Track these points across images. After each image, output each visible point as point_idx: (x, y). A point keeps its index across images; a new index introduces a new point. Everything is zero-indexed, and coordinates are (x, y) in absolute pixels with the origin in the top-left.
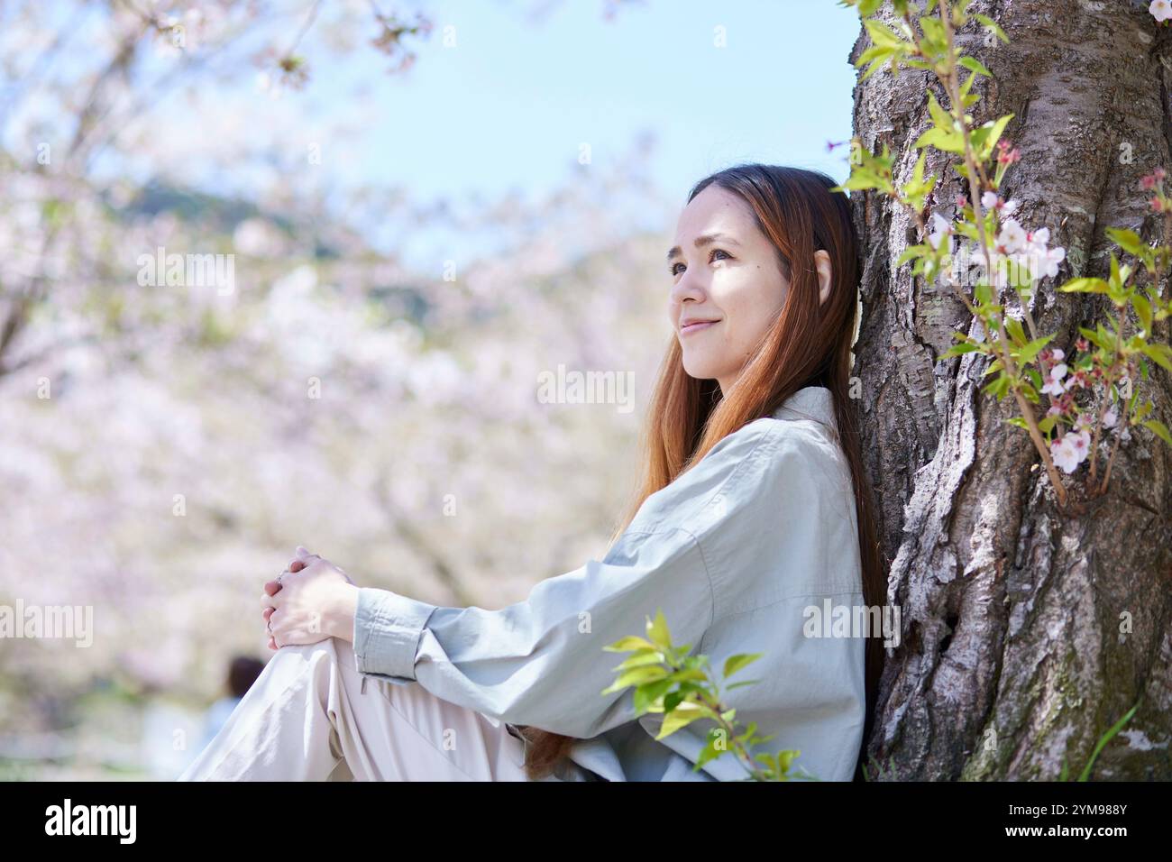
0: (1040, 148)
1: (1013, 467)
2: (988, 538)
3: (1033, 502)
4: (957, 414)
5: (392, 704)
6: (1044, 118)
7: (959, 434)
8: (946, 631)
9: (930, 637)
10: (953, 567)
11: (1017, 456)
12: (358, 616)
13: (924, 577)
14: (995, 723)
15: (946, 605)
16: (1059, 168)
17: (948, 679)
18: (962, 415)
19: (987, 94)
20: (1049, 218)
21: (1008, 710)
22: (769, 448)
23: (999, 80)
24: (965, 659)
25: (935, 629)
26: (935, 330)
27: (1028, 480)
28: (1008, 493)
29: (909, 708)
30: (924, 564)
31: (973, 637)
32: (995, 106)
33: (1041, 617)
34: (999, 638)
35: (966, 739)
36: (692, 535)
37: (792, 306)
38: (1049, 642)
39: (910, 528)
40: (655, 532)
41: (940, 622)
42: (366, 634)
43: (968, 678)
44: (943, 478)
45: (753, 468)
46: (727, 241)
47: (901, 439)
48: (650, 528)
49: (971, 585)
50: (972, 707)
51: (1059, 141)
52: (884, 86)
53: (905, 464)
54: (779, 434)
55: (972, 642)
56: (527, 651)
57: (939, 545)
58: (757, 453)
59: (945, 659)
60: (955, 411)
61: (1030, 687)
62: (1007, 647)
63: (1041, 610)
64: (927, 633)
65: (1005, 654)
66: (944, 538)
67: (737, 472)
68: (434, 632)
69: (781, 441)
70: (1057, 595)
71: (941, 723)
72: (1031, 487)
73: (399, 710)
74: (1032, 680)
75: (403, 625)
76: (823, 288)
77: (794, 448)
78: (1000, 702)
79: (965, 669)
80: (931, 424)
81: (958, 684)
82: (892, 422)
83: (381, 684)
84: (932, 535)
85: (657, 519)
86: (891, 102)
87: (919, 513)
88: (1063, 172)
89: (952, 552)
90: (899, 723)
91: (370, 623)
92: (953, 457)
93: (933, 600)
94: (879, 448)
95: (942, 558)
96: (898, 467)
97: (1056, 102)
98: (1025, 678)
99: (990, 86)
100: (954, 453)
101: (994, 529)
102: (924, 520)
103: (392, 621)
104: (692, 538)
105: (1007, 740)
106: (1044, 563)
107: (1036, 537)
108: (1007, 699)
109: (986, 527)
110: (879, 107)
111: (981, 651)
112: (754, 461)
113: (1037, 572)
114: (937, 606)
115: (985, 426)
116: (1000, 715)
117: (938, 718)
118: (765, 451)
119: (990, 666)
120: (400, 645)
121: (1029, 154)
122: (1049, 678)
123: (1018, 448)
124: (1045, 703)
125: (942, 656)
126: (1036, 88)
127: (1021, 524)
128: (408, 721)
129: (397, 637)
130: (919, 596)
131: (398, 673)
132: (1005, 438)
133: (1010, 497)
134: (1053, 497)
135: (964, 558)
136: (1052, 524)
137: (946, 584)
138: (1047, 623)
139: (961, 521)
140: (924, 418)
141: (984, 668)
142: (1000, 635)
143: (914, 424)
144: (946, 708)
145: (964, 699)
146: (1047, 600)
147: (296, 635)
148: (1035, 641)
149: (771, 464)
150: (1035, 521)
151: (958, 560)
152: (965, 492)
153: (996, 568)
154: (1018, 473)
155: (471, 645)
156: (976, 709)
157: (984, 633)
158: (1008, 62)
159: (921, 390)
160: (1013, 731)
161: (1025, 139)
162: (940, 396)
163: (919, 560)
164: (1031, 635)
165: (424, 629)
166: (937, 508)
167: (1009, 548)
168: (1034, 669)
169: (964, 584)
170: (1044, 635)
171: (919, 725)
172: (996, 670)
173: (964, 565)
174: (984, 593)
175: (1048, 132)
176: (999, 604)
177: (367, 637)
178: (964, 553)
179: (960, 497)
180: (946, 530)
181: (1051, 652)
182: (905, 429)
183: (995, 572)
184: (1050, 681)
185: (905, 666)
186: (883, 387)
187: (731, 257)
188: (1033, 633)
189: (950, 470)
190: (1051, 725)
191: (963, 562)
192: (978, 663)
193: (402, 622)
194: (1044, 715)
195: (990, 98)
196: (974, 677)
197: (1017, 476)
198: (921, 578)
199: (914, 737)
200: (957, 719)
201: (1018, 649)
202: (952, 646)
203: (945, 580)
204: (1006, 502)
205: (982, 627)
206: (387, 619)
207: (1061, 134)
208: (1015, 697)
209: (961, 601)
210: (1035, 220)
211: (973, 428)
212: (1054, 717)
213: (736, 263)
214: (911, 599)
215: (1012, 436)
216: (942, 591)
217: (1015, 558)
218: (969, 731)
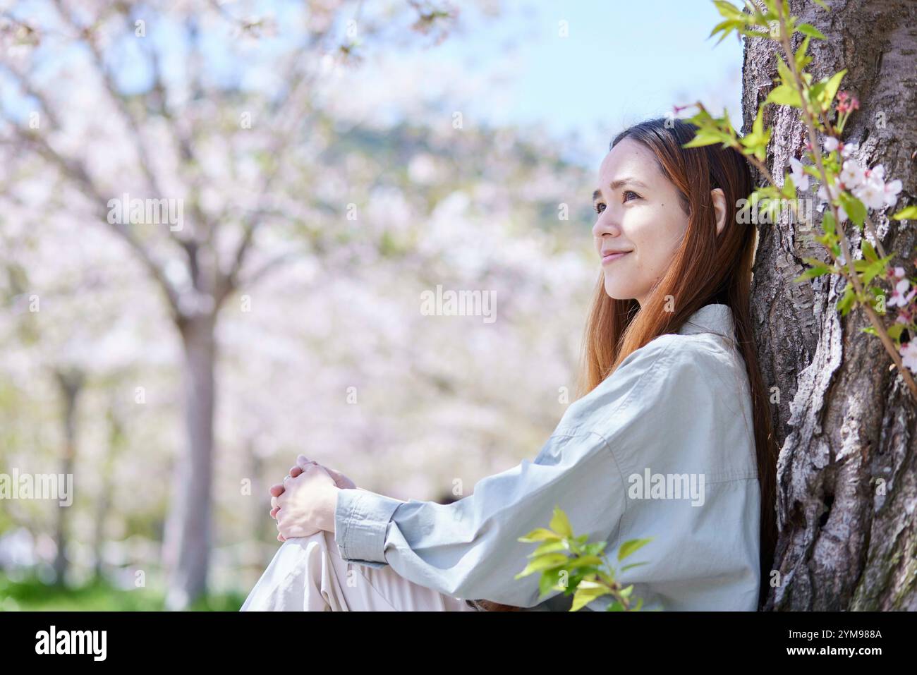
0: (893, 94)
1: (875, 367)
2: (855, 429)
3: (891, 397)
4: (828, 324)
5: (372, 584)
6: (895, 67)
7: (830, 341)
8: (823, 509)
9: (810, 513)
10: (826, 455)
11: (878, 357)
12: (338, 513)
13: (803, 464)
14: (864, 587)
15: (823, 487)
16: (908, 110)
17: (825, 550)
18: (832, 324)
19: (845, 50)
20: (901, 152)
21: (874, 575)
22: (668, 360)
23: (855, 38)
24: (839, 532)
25: (814, 507)
26: (812, 252)
27: (888, 378)
28: (871, 390)
29: (795, 575)
30: (803, 452)
31: (845, 513)
32: (853, 60)
33: (899, 495)
34: (867, 514)
35: (842, 600)
36: (602, 438)
37: (691, 237)
38: (906, 516)
39: (793, 421)
40: (575, 435)
41: (817, 501)
42: (344, 528)
43: (842, 549)
44: (818, 378)
45: (653, 379)
46: (636, 184)
47: (790, 345)
48: (571, 432)
49: (843, 469)
50: (846, 573)
51: (908, 87)
52: (763, 48)
53: (794, 366)
54: (677, 348)
55: (844, 518)
56: (470, 538)
57: (815, 437)
58: (658, 365)
59: (823, 533)
60: (827, 321)
61: (891, 555)
62: (873, 521)
63: (899, 489)
64: (808, 511)
65: (872, 527)
66: (818, 430)
67: (641, 382)
68: (398, 524)
69: (679, 354)
70: (912, 476)
71: (821, 587)
72: (891, 384)
73: (378, 588)
74: (893, 549)
75: (373, 519)
76: (719, 220)
77: (690, 360)
78: (868, 568)
79: (839, 541)
80: (814, 332)
81: (833, 553)
82: (782, 330)
83: (363, 569)
84: (810, 427)
85: (578, 423)
86: (768, 61)
87: (800, 409)
88: (912, 112)
89: (825, 442)
90: (786, 588)
91: (348, 519)
92: (826, 361)
93: (811, 483)
94: (772, 353)
95: (817, 447)
96: (788, 369)
97: (905, 53)
98: (887, 548)
99: (847, 43)
100: (827, 357)
101: (859, 421)
102: (803, 415)
103: (364, 517)
104: (602, 440)
105: (873, 601)
106: (901, 449)
107: (896, 427)
108: (873, 566)
109: (853, 419)
110: (759, 66)
111: (852, 525)
112: (655, 372)
113: (896, 457)
114: (815, 488)
115: (850, 334)
116: (868, 580)
117: (818, 583)
118: (665, 363)
119: (860, 537)
120: (371, 536)
121: (883, 99)
122: (907, 547)
123: (878, 350)
124: (904, 568)
125: (822, 530)
126: (888, 42)
127: (883, 416)
128: (385, 598)
129: (369, 529)
130: (800, 480)
131: (372, 559)
132: (867, 343)
133: (873, 393)
134: (908, 391)
135: (836, 447)
136: (908, 415)
137: (821, 470)
138: (905, 500)
139: (832, 415)
140: (808, 326)
141: (855, 539)
142: (868, 510)
143: (800, 332)
144: (824, 574)
145: (840, 566)
146: (905, 480)
147: (295, 529)
148: (895, 516)
149: (669, 375)
150: (894, 413)
151: (831, 449)
152: (835, 390)
153: (862, 454)
154: (880, 372)
155: (428, 534)
156: (849, 575)
157: (854, 510)
158: (862, 21)
159: (804, 303)
160: (877, 594)
161: (880, 86)
162: (817, 308)
163: (799, 449)
164: (891, 511)
165: (390, 521)
166: (814, 404)
167: (873, 436)
168: (894, 539)
169: (837, 469)
170: (902, 510)
171: (803, 589)
172: (865, 541)
173: (836, 452)
174: (853, 475)
175: (898, 79)
176: (866, 484)
177: (346, 530)
178: (835, 442)
179: (831, 394)
180: (820, 423)
181: (909, 525)
182: (793, 336)
183: (861, 458)
184: (907, 550)
185: (793, 539)
186: (773, 301)
187: (639, 197)
188: (893, 508)
189: (823, 372)
190: (909, 588)
191: (835, 450)
192: (850, 535)
193: (373, 516)
194: (902, 579)
195: (848, 53)
196: (847, 547)
197: (878, 374)
198: (801, 465)
199: (799, 599)
200: (834, 583)
201: (881, 523)
202: (829, 521)
203: (821, 465)
204: (870, 397)
205: (852, 504)
206: (361, 515)
207: (909, 80)
208: (879, 564)
209: (835, 483)
210: (889, 155)
211: (840, 335)
212: (910, 581)
213: (644, 202)
214: (794, 483)
215: (874, 341)
216: (818, 475)
217: (878, 445)
218: (844, 594)
